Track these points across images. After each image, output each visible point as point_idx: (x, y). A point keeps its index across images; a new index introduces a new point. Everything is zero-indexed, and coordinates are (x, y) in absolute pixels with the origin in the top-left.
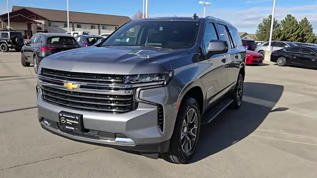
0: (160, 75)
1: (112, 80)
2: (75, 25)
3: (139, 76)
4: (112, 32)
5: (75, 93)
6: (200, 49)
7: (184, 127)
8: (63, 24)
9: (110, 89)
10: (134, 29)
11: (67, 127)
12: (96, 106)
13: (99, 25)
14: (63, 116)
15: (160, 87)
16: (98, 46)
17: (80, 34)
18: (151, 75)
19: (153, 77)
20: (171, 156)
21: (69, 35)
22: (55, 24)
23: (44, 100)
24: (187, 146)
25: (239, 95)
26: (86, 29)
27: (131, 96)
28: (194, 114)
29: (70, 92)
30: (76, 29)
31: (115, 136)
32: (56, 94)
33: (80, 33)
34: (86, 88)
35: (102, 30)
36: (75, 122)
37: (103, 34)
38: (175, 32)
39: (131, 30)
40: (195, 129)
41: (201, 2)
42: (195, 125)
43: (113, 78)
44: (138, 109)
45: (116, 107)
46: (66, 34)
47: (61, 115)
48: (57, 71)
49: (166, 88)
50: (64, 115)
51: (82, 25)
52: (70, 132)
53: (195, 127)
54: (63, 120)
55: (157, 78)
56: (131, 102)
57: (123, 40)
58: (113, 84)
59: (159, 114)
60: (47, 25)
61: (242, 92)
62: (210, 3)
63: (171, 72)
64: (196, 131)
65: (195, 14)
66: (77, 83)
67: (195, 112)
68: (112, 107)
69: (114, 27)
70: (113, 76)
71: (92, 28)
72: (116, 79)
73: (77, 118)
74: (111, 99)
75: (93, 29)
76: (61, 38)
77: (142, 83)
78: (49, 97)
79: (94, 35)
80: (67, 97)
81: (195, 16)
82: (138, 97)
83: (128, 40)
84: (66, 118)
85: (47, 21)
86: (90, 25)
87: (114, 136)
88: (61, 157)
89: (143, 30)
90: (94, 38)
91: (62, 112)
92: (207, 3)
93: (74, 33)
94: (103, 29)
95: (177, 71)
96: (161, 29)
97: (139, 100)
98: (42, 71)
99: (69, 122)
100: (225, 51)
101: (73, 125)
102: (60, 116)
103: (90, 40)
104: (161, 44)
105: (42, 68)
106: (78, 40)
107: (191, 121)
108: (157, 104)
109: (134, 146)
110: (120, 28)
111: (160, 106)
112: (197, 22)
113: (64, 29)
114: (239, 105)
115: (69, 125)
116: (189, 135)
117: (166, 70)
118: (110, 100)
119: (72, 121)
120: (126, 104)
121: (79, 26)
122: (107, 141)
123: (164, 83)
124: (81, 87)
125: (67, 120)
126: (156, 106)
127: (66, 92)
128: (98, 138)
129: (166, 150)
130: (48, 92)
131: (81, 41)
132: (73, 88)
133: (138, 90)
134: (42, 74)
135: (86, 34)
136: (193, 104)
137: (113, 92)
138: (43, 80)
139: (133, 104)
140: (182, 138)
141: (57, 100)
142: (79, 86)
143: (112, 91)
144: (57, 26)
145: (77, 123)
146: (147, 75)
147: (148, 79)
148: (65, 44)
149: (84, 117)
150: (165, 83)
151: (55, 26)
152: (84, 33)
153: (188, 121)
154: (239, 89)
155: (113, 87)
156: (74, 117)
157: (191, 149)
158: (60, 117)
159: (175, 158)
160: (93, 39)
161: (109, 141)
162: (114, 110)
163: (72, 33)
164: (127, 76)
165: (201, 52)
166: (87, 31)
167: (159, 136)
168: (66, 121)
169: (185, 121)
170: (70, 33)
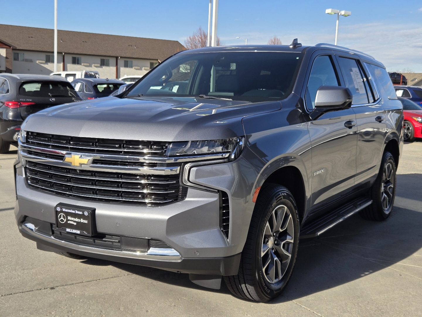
0: (225, 144)
1: (145, 151)
2: (68, 58)
3: (189, 144)
4: (146, 72)
5: (83, 172)
6: (301, 101)
7: (267, 237)
8: (43, 56)
9: (142, 164)
10: (188, 67)
11: (68, 230)
12: (119, 194)
13: (117, 58)
14: (62, 212)
15: (225, 162)
16: (121, 96)
17: (78, 76)
18: (210, 143)
19: (213, 146)
20: (243, 286)
21: (57, 78)
22: (27, 56)
23: (29, 186)
24: (272, 272)
25: (386, 192)
26: (90, 66)
27: (176, 177)
28: (287, 216)
29: (75, 170)
30: (69, 66)
31: (148, 244)
32: (51, 176)
33: (80, 75)
34: (102, 163)
35: (122, 69)
36: (82, 221)
37: (126, 77)
38: (263, 73)
39: (183, 69)
40: (289, 243)
41: (328, 11)
42: (288, 237)
43: (148, 147)
44: (187, 199)
45: (151, 194)
46: (51, 77)
47: (59, 209)
48: (53, 135)
49: (234, 164)
50: (64, 210)
51: (83, 58)
52: (73, 238)
53: (290, 239)
54: (62, 218)
55: (220, 149)
56: (176, 187)
57: (167, 90)
58: (146, 157)
59: (222, 208)
60: (11, 57)
61: (394, 188)
62: (349, 13)
63: (243, 140)
64: (291, 246)
65: (296, 40)
66: (88, 156)
67: (289, 212)
68: (144, 196)
69: (148, 63)
70: (148, 144)
71: (103, 63)
72: (151, 149)
73: (86, 213)
74: (143, 182)
75: (104, 67)
76: (45, 84)
77: (194, 155)
78: (37, 181)
79: (107, 80)
80: (70, 180)
81: (296, 44)
82: (187, 178)
83: (175, 89)
84: (67, 214)
85: (10, 50)
86: (98, 60)
87: (146, 244)
88: (52, 288)
89: (202, 69)
90: (108, 84)
91: (60, 205)
92: (343, 13)
93: (67, 75)
94: (126, 65)
95: (255, 137)
96: (233, 66)
97: (189, 184)
98: (27, 138)
99: (72, 220)
100: (346, 106)
101: (79, 226)
102: (57, 211)
103: (101, 88)
104: (232, 94)
105: (28, 133)
106: (77, 88)
107: (282, 228)
108: (219, 191)
109: (180, 261)
110: (160, 64)
111: (223, 195)
112: (298, 55)
113: (46, 66)
114: (387, 213)
115: (71, 226)
116: (277, 253)
117: (235, 135)
118: (140, 184)
119: (77, 220)
120: (166, 190)
121: (75, 61)
122: (134, 253)
123: (230, 155)
124: (95, 162)
125: (69, 218)
126: (217, 195)
127: (69, 171)
128: (119, 248)
129: (234, 271)
130: (36, 173)
131: (81, 90)
132: (81, 164)
133: (187, 166)
134: (27, 142)
135: (91, 76)
136: (284, 196)
137: (145, 170)
138: (30, 153)
139: (178, 191)
140: (263, 254)
141: (52, 185)
142: (91, 161)
143: (145, 168)
144: (31, 61)
145: (86, 222)
146: (203, 143)
147: (205, 150)
148: (53, 96)
149: (97, 212)
150: (233, 157)
151: (27, 60)
152: (87, 75)
153: (275, 228)
154: (387, 182)
155: (147, 162)
156: (81, 213)
157: (281, 277)
158: (57, 213)
159: (251, 289)
160: (105, 86)
161: (138, 253)
162: (147, 201)
163: (63, 74)
164: (170, 143)
165: (302, 108)
166: (93, 69)
167: (221, 245)
168: (68, 220)
169: (268, 224)
170: (60, 75)
